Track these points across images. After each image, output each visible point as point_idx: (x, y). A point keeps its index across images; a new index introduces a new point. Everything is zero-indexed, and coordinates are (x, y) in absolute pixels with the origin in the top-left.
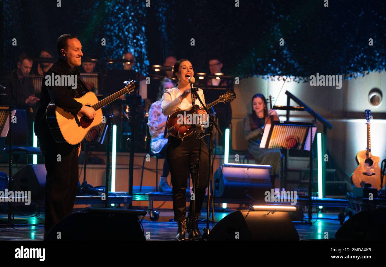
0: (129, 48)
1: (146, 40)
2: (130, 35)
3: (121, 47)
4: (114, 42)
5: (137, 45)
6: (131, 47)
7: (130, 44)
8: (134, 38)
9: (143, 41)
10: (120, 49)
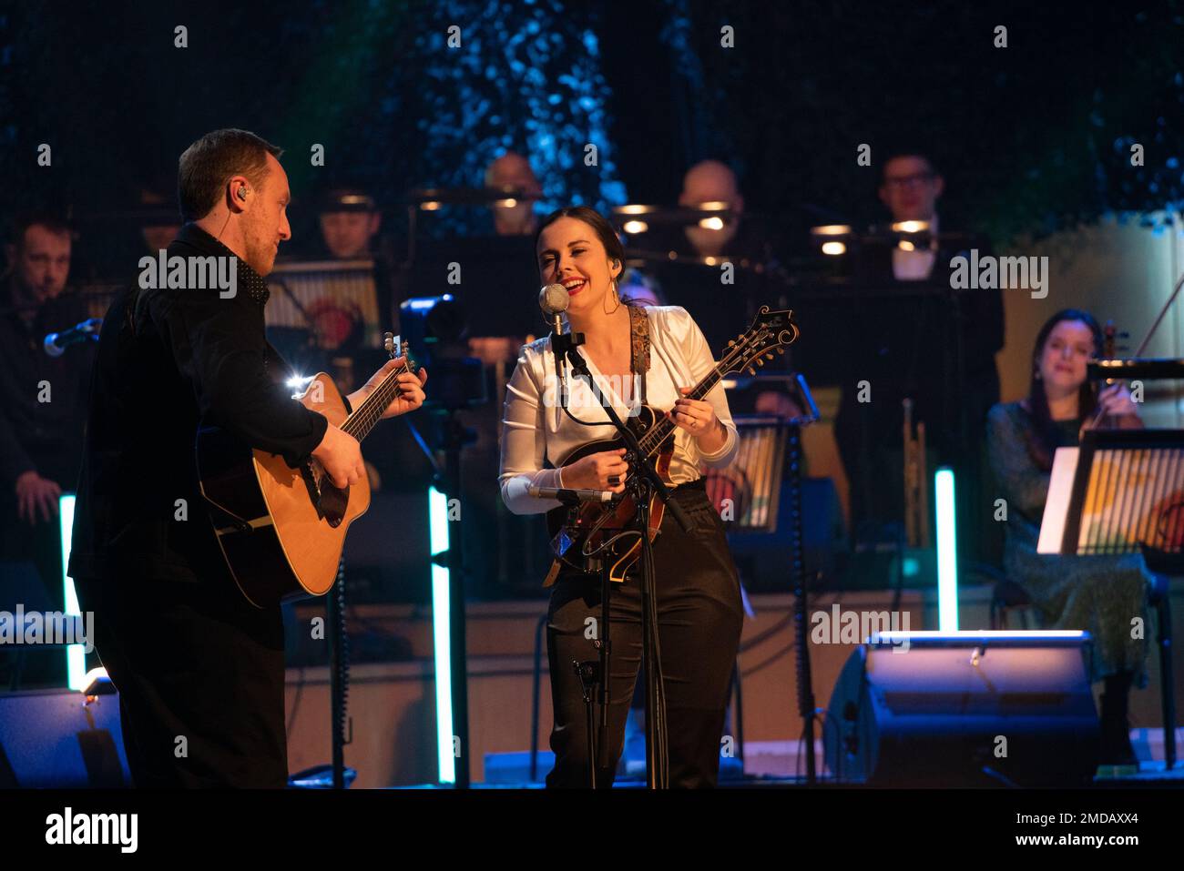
0: (532, 133)
1: (606, 91)
2: (536, 76)
3: (499, 131)
4: (467, 109)
5: (565, 117)
6: (541, 127)
7: (536, 112)
8: (552, 86)
9: (594, 97)
10: (492, 141)
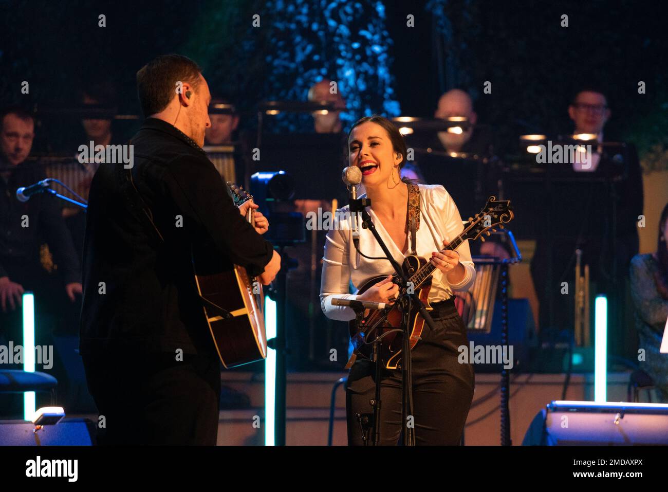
0: (341, 67)
1: (389, 41)
2: (344, 30)
3: (319, 65)
4: (298, 49)
5: (362, 57)
6: (347, 64)
7: (343, 54)
8: (355, 37)
9: (381, 45)
10: (314, 72)
